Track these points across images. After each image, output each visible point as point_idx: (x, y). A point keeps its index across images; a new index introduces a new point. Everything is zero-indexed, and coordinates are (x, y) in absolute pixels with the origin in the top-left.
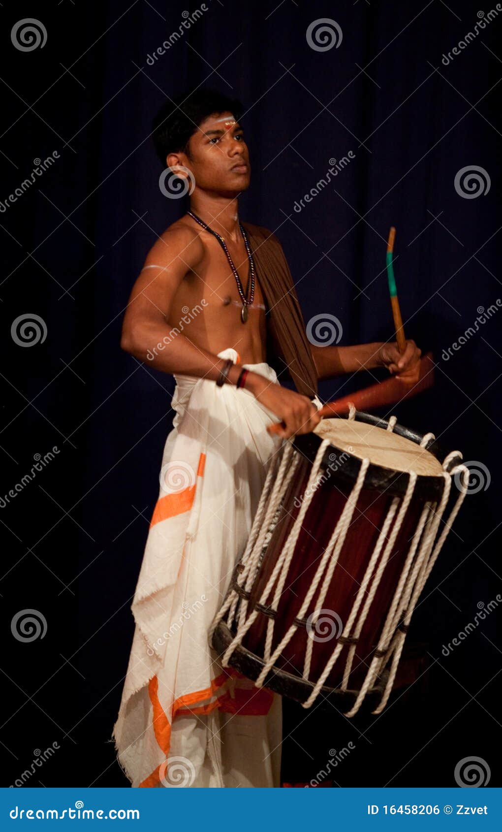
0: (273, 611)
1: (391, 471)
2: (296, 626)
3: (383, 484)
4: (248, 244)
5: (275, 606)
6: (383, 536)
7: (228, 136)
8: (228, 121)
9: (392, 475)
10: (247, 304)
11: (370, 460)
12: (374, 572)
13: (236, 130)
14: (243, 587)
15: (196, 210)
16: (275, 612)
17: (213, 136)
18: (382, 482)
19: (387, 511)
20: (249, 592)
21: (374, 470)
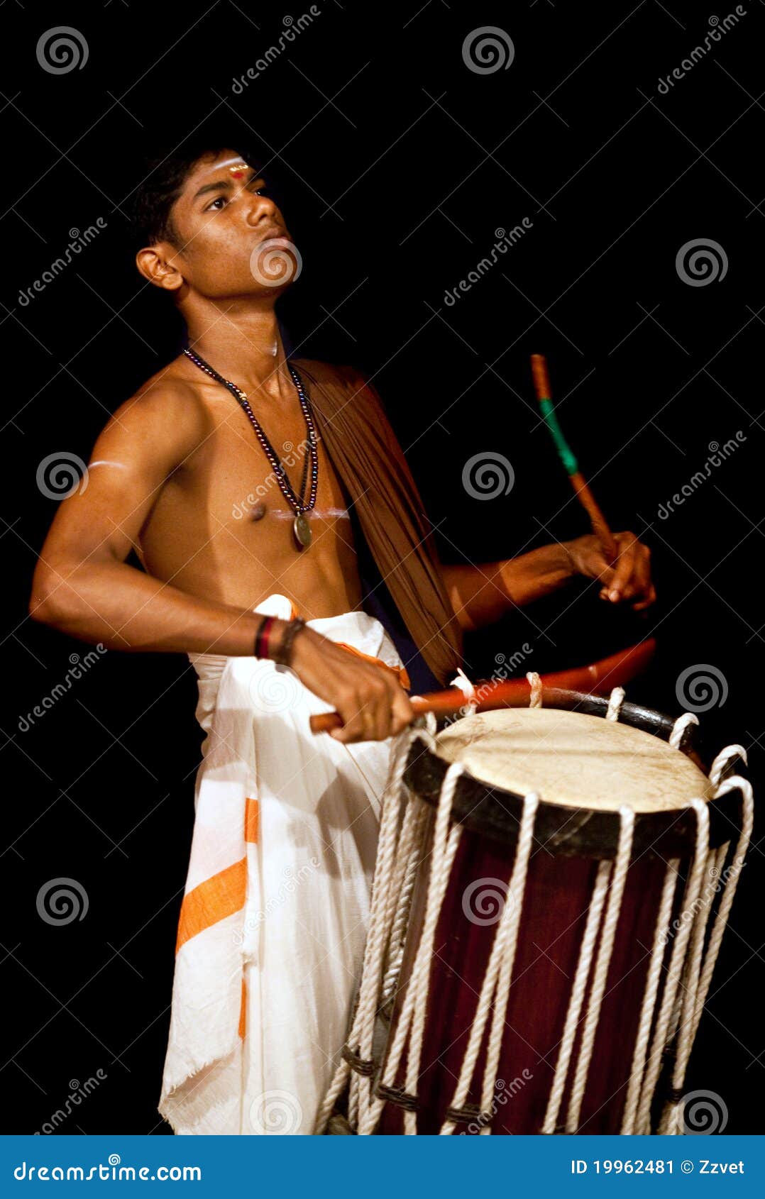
0: (408, 1096)
1: (584, 812)
2: (452, 1121)
3: (569, 839)
4: (305, 398)
5: (411, 1087)
6: (590, 935)
7: (238, 193)
8: (234, 164)
9: (585, 820)
10: (302, 512)
11: (539, 795)
12: (585, 1005)
13: (253, 179)
14: (358, 1053)
15: (200, 345)
16: (412, 1098)
17: (212, 196)
18: (567, 836)
19: (591, 887)
20: (369, 1060)
21: (549, 814)
